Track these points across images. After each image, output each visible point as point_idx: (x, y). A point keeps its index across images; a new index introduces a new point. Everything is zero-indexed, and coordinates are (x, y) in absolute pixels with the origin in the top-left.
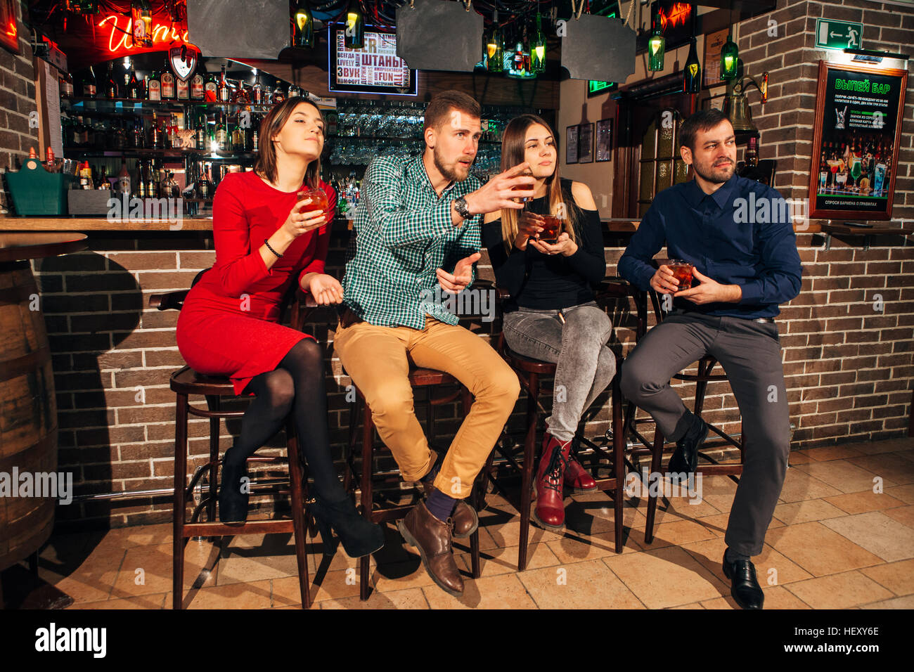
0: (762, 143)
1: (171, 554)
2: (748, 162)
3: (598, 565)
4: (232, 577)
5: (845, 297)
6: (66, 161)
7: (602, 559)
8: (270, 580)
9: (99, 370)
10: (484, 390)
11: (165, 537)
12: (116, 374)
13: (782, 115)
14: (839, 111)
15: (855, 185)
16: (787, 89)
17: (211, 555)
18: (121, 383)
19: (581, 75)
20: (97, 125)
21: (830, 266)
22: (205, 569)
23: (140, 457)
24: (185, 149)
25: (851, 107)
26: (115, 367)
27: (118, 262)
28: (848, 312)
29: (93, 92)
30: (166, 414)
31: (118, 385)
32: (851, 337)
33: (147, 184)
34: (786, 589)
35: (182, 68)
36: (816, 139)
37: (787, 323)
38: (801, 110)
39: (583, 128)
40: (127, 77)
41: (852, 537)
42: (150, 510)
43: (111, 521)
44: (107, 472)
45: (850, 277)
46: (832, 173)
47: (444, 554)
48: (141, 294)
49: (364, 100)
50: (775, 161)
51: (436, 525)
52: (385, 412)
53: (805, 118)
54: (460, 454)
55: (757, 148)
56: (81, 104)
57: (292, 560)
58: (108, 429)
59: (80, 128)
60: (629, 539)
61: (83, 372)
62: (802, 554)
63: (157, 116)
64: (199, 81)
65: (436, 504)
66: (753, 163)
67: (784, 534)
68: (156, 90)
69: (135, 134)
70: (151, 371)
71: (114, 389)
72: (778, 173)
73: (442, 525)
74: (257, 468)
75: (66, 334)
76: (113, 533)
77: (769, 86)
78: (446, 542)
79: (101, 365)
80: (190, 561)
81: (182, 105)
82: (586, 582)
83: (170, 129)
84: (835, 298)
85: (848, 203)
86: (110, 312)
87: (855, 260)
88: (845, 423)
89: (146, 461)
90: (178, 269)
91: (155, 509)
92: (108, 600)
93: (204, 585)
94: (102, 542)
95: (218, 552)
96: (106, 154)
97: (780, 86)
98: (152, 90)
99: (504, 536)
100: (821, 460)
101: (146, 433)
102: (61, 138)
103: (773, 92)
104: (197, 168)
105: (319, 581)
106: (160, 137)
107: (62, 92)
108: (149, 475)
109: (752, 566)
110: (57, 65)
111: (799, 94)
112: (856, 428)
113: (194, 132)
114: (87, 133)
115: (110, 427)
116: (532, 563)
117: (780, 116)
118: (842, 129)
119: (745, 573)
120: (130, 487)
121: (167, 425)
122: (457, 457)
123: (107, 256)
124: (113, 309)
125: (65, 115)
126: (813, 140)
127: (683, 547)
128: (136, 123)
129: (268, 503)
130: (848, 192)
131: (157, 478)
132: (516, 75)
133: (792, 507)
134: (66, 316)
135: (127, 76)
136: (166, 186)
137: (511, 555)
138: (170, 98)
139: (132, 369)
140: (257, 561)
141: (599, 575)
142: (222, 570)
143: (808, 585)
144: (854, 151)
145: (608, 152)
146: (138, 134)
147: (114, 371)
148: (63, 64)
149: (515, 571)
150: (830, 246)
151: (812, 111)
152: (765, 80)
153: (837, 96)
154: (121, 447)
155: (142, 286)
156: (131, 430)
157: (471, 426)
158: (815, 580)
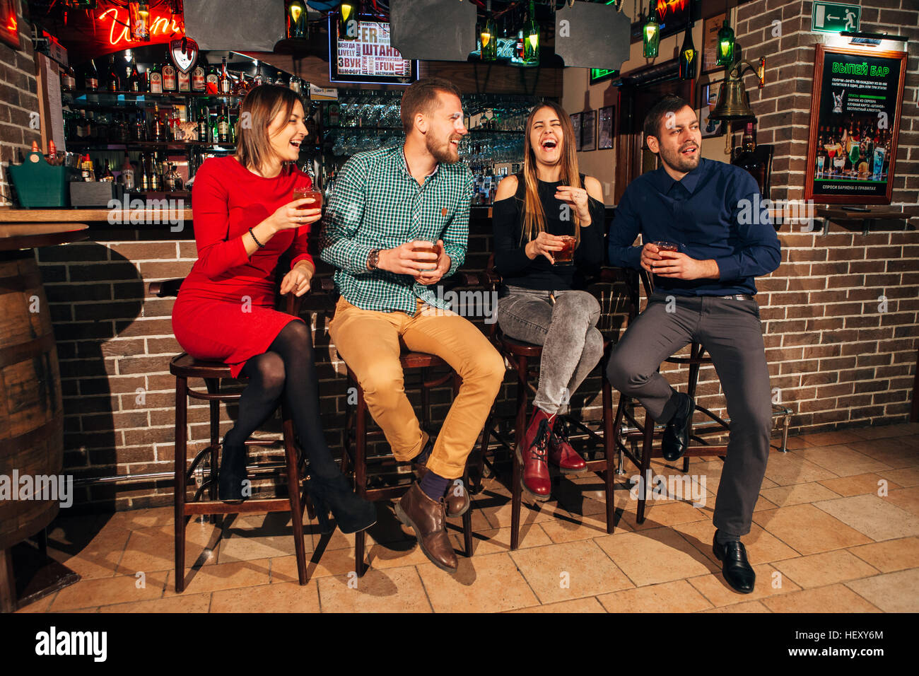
0: (760, 128)
1: (173, 534)
2: (745, 147)
3: (590, 544)
4: (232, 556)
5: (844, 282)
6: (67, 154)
7: (593, 539)
8: (269, 559)
9: (102, 357)
10: (470, 371)
11: (168, 520)
12: (119, 361)
13: (779, 100)
14: (836, 95)
15: (853, 169)
16: (784, 74)
17: (213, 535)
18: (125, 370)
19: (575, 63)
20: (99, 118)
21: (828, 251)
22: (206, 549)
23: (144, 442)
24: (187, 141)
25: (849, 90)
26: (118, 354)
27: (120, 252)
28: (847, 297)
29: (95, 85)
30: (168, 400)
31: (121, 372)
32: (850, 323)
33: (150, 177)
34: (773, 566)
35: (182, 60)
36: (813, 123)
37: (784, 308)
38: (797, 94)
39: (586, 115)
40: (129, 70)
41: (843, 518)
42: (154, 494)
43: (117, 504)
44: (112, 456)
45: (849, 261)
46: (829, 157)
47: (438, 532)
48: (142, 283)
49: (365, 91)
50: (773, 146)
51: (429, 504)
52: (375, 390)
53: (801, 103)
54: (450, 435)
55: (754, 133)
56: (84, 97)
57: (290, 540)
58: (112, 415)
59: (82, 122)
60: (621, 520)
61: (88, 359)
62: (792, 534)
63: (159, 108)
64: (200, 73)
65: (429, 485)
66: (750, 149)
67: (776, 515)
68: (158, 83)
69: (137, 127)
70: (153, 358)
71: (118, 376)
72: (775, 158)
73: (436, 504)
74: (258, 453)
75: (71, 322)
76: (119, 516)
77: (766, 71)
78: (440, 521)
79: (104, 353)
80: (193, 541)
81: (184, 97)
82: (576, 561)
83: (172, 122)
84: (833, 283)
85: (847, 188)
86: (113, 301)
87: (854, 245)
88: (845, 409)
89: (150, 445)
90: (178, 259)
91: (159, 493)
92: (114, 577)
93: (205, 563)
94: (108, 524)
95: (220, 533)
96: (110, 147)
97: (776, 70)
98: (153, 82)
99: (498, 518)
100: (819, 445)
101: (149, 419)
102: (63, 131)
103: (770, 77)
104: (199, 160)
105: (316, 559)
106: (162, 129)
107: (63, 85)
108: (152, 459)
109: (742, 546)
110: (57, 59)
111: (795, 78)
112: (856, 414)
113: (196, 125)
114: (89, 126)
115: (114, 413)
116: (524, 543)
117: (777, 101)
118: (839, 113)
119: (736, 555)
120: (133, 471)
121: (169, 411)
122: (447, 438)
123: (108, 247)
124: (116, 298)
125: (67, 109)
126: (809, 125)
127: (675, 528)
128: (138, 116)
129: (269, 487)
130: (846, 177)
131: (160, 462)
132: (518, 63)
133: (787, 490)
134: (70, 305)
135: (128, 68)
136: (169, 179)
137: (504, 536)
138: (171, 91)
139: (135, 356)
140: (258, 541)
141: (589, 554)
142: (223, 550)
143: (795, 563)
144: (852, 135)
145: (611, 140)
146: (141, 127)
147: (117, 358)
148: (64, 58)
149: (507, 550)
150: (829, 231)
151: (808, 95)
152: (762, 65)
153: (834, 80)
154: (125, 432)
155: (143, 275)
156: (134, 416)
157: (460, 408)
158: (803, 558)
